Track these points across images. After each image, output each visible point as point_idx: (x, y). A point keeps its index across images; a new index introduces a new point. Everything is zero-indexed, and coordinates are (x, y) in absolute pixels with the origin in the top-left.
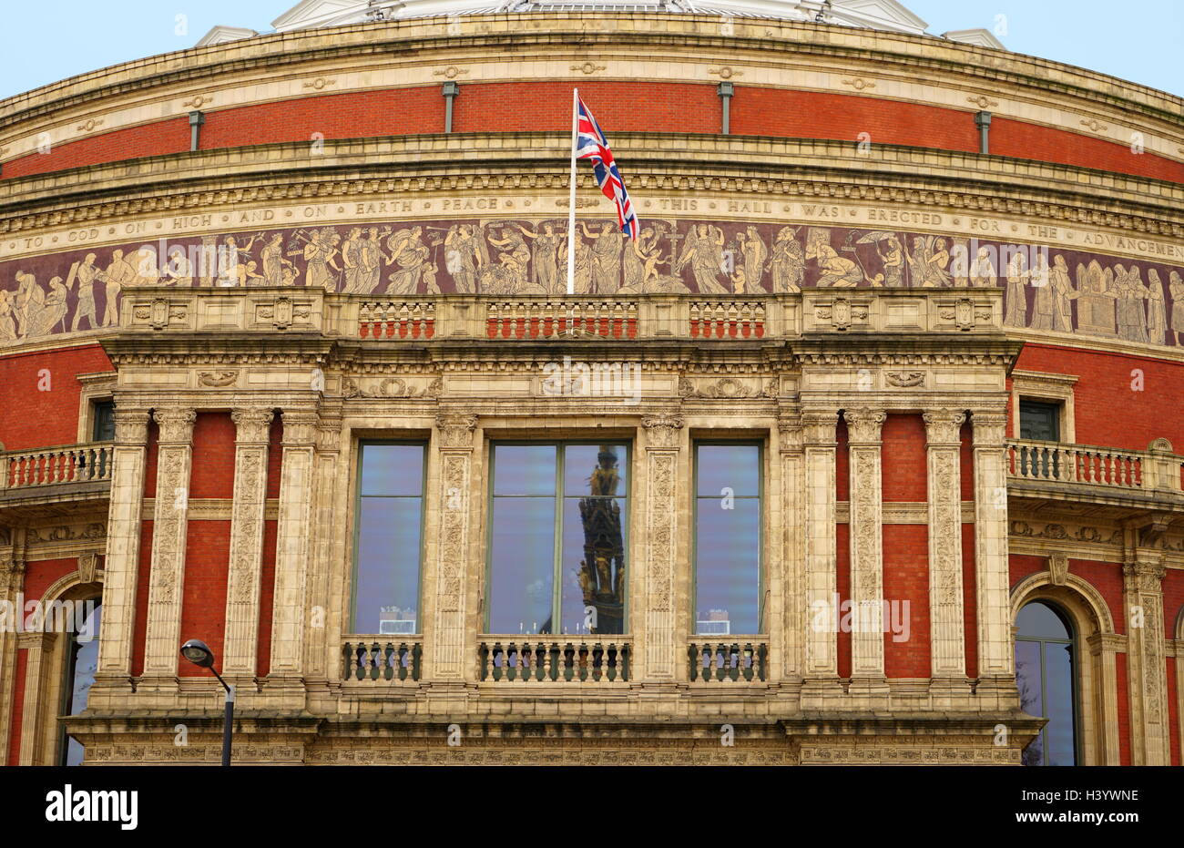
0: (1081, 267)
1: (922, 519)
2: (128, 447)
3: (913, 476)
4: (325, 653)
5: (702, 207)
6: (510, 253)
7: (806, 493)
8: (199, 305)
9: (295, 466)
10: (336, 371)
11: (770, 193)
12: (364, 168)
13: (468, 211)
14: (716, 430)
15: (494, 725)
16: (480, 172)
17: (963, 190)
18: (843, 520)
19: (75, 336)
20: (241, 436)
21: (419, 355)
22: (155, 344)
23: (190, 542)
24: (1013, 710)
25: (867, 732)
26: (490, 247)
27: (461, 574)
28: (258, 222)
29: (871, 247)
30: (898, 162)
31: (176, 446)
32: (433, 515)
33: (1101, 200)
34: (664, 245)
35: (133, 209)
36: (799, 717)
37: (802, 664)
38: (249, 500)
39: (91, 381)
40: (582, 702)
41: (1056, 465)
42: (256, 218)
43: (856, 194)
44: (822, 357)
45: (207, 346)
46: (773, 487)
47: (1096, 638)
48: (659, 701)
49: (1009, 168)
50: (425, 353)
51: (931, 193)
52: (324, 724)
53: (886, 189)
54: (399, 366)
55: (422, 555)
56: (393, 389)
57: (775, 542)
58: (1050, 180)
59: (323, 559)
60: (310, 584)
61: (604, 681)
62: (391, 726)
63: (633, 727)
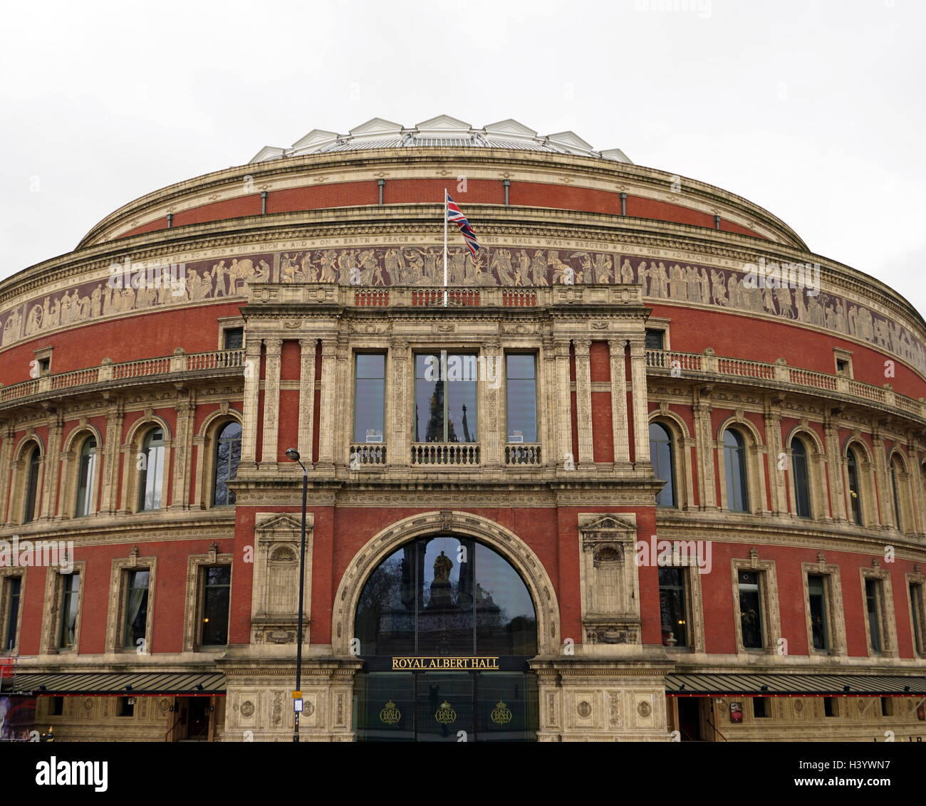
0: (671, 268)
1: (608, 390)
2: (252, 357)
3: (604, 370)
4: (343, 451)
5: (501, 241)
6: (414, 262)
7: (556, 378)
8: (283, 291)
9: (328, 365)
10: (345, 321)
11: (531, 234)
12: (347, 223)
13: (395, 243)
14: (516, 348)
15: (420, 484)
16: (400, 224)
17: (617, 233)
18: (573, 390)
19: (215, 299)
20: (303, 351)
21: (382, 314)
22: (264, 309)
23: (281, 400)
24: (652, 477)
25: (587, 488)
26: (405, 259)
27: (403, 415)
28: (299, 247)
29: (577, 259)
30: (588, 220)
31: (274, 356)
32: (390, 388)
33: (680, 237)
34: (484, 258)
35: (242, 240)
36: (556, 480)
37: (557, 456)
38: (307, 380)
39: (224, 321)
40: (458, 474)
41: (662, 360)
42: (298, 245)
43: (570, 235)
44: (562, 315)
45: (287, 310)
46: (542, 375)
47: (681, 440)
48: (493, 473)
49: (638, 222)
50: (385, 313)
51: (604, 234)
52: (344, 484)
53: (583, 233)
54: (373, 319)
55: (385, 406)
56: (370, 330)
57: (543, 400)
58: (656, 228)
59: (341, 408)
60: (335, 419)
61: (468, 464)
62: (374, 485)
63: (482, 485)
